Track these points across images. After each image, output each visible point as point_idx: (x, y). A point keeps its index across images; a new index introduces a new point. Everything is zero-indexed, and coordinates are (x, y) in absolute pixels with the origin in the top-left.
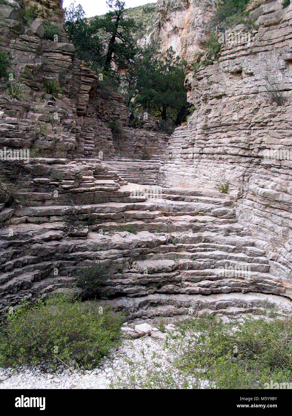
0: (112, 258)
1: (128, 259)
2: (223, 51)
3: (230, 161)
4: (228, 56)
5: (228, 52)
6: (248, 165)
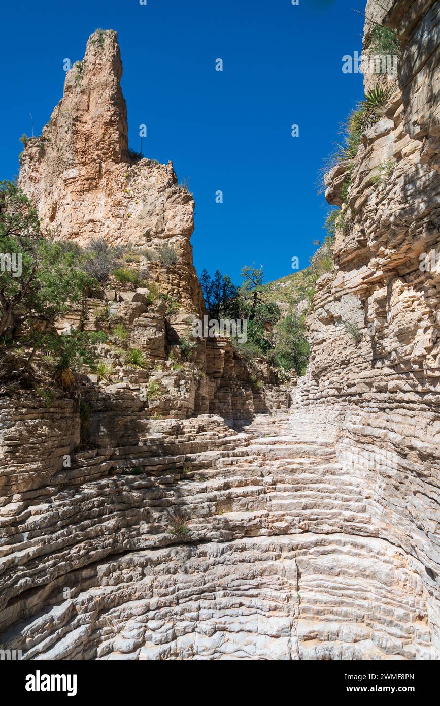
0: (198, 503)
1: (214, 503)
2: (316, 300)
3: (332, 401)
4: (319, 304)
5: (319, 300)
6: (343, 403)
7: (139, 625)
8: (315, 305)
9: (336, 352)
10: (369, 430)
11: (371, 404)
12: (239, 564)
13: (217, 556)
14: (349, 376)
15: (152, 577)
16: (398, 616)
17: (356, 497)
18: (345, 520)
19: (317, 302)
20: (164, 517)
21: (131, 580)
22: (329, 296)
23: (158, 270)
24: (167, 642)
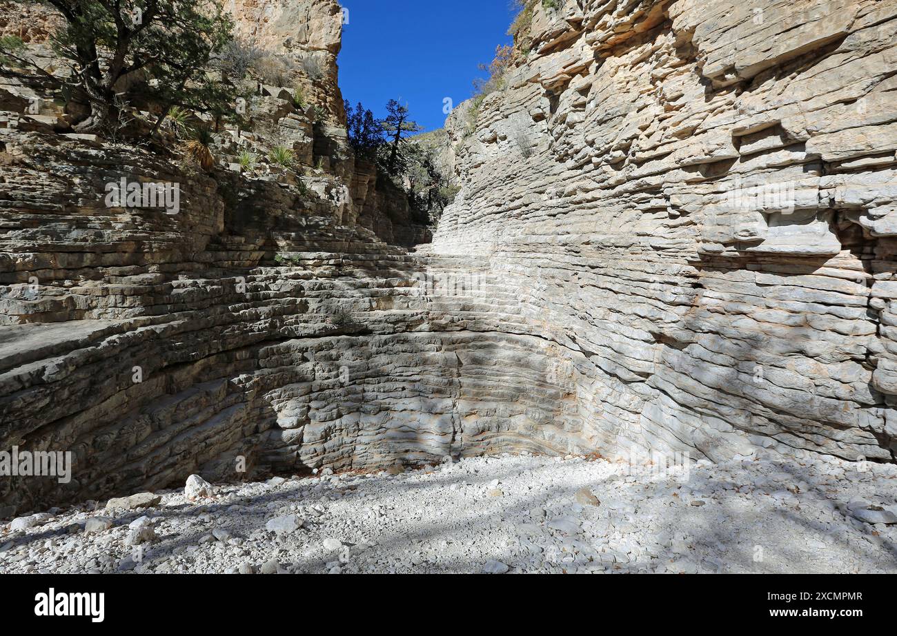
1: (375, 298)
2: (480, 120)
3: (487, 221)
4: (483, 125)
5: (484, 120)
6: (501, 220)
7: (301, 404)
8: (477, 126)
9: (498, 170)
10: (533, 239)
11: (539, 213)
12: (402, 353)
13: (379, 347)
14: (514, 190)
15: (314, 363)
16: (550, 395)
17: (512, 300)
18: (501, 320)
19: (480, 122)
20: (323, 308)
21: (291, 364)
22: (496, 115)
23: (302, 79)
24: (332, 420)
